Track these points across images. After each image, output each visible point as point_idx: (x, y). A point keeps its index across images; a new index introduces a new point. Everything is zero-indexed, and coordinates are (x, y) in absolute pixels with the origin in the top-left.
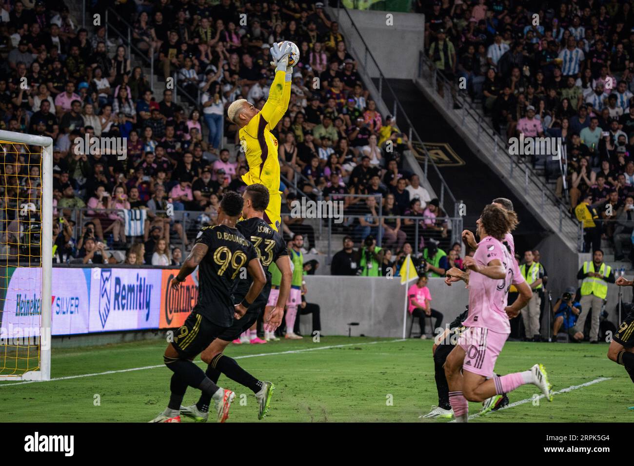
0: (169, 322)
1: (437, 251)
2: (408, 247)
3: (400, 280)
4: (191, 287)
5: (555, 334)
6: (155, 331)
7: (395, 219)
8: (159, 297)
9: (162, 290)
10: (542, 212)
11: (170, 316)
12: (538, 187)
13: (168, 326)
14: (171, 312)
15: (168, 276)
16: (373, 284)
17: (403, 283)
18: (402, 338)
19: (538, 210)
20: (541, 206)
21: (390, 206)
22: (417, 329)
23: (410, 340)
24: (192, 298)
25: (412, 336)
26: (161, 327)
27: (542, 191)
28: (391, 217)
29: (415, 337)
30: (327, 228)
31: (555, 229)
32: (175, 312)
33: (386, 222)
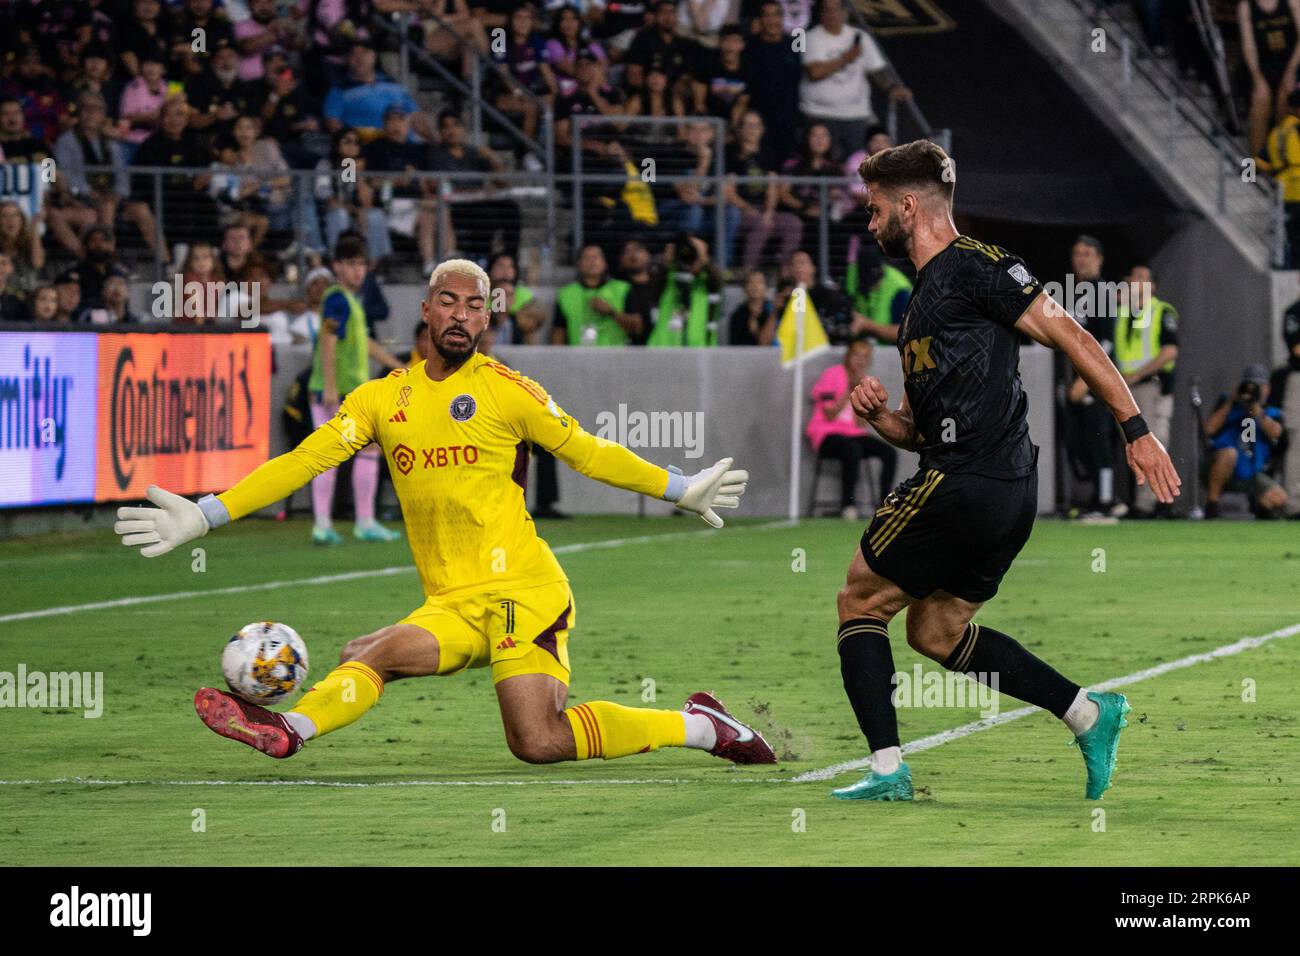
0: (124, 482)
1: (881, 275)
2: (803, 265)
3: (778, 357)
4: (183, 384)
5: (1215, 496)
6: (84, 508)
7: (766, 186)
8: (91, 408)
9: (98, 391)
10: (1171, 157)
11: (125, 467)
12: (1158, 88)
13: (119, 495)
14: (128, 455)
15: (116, 352)
16: (705, 372)
17: (787, 364)
18: (787, 517)
19: (1158, 154)
20: (1167, 142)
21: (751, 146)
22: (829, 491)
23: (812, 523)
24: (189, 415)
25: (818, 511)
26: (101, 496)
27: (1166, 98)
28: (754, 178)
29: (827, 515)
30: (567, 214)
31: (1207, 206)
32: (139, 453)
33: (743, 191)
